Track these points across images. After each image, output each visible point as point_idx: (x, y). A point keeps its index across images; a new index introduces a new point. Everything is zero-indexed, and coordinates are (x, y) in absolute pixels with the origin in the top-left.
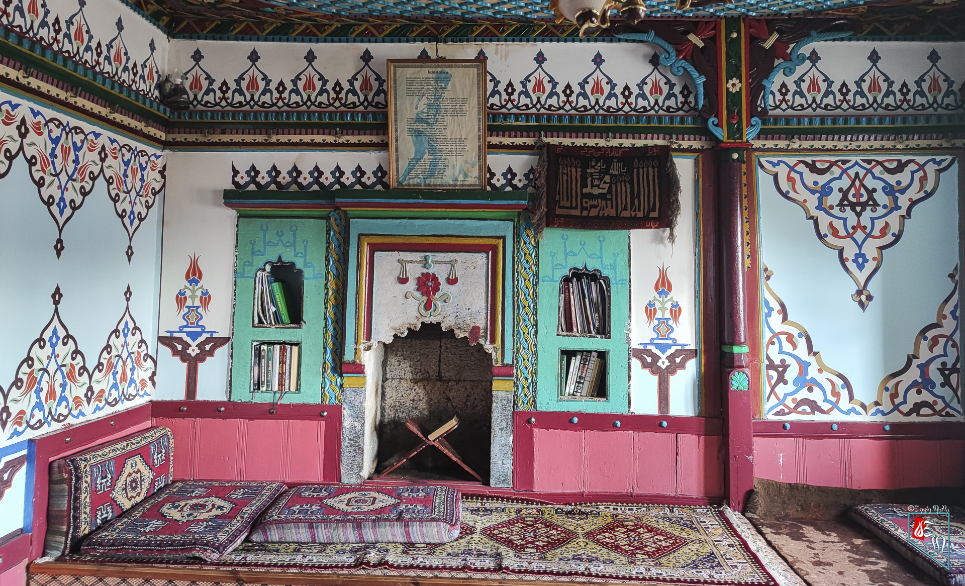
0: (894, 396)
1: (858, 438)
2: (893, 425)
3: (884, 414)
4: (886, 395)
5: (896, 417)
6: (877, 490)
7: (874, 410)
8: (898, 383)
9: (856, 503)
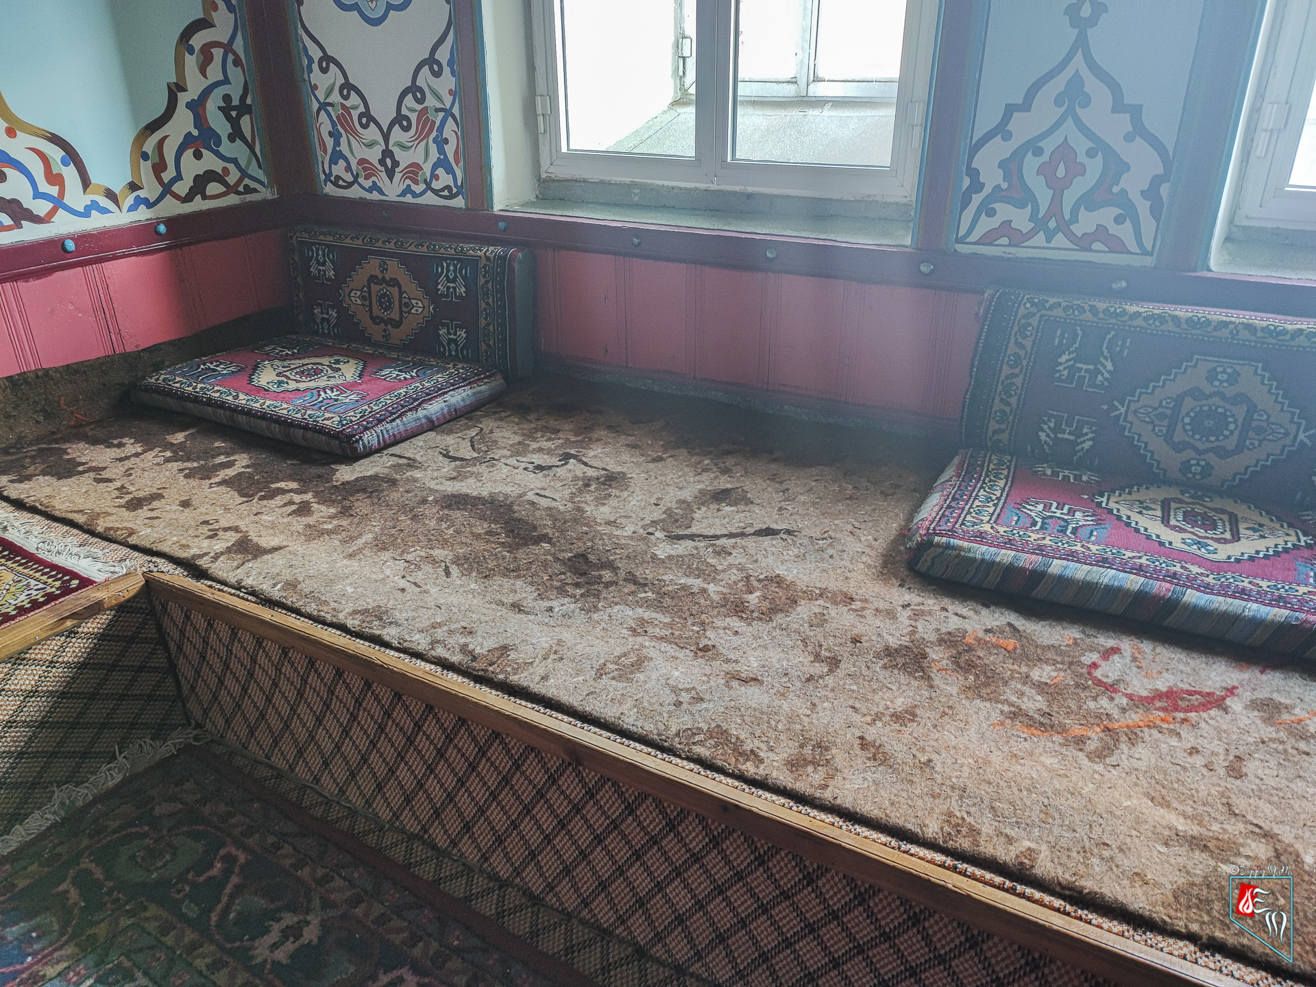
0: (159, 168)
1: (115, 258)
2: (169, 222)
3: (150, 205)
4: (146, 167)
5: (171, 208)
6: (171, 343)
7: (130, 200)
8: (161, 143)
9: (140, 374)
